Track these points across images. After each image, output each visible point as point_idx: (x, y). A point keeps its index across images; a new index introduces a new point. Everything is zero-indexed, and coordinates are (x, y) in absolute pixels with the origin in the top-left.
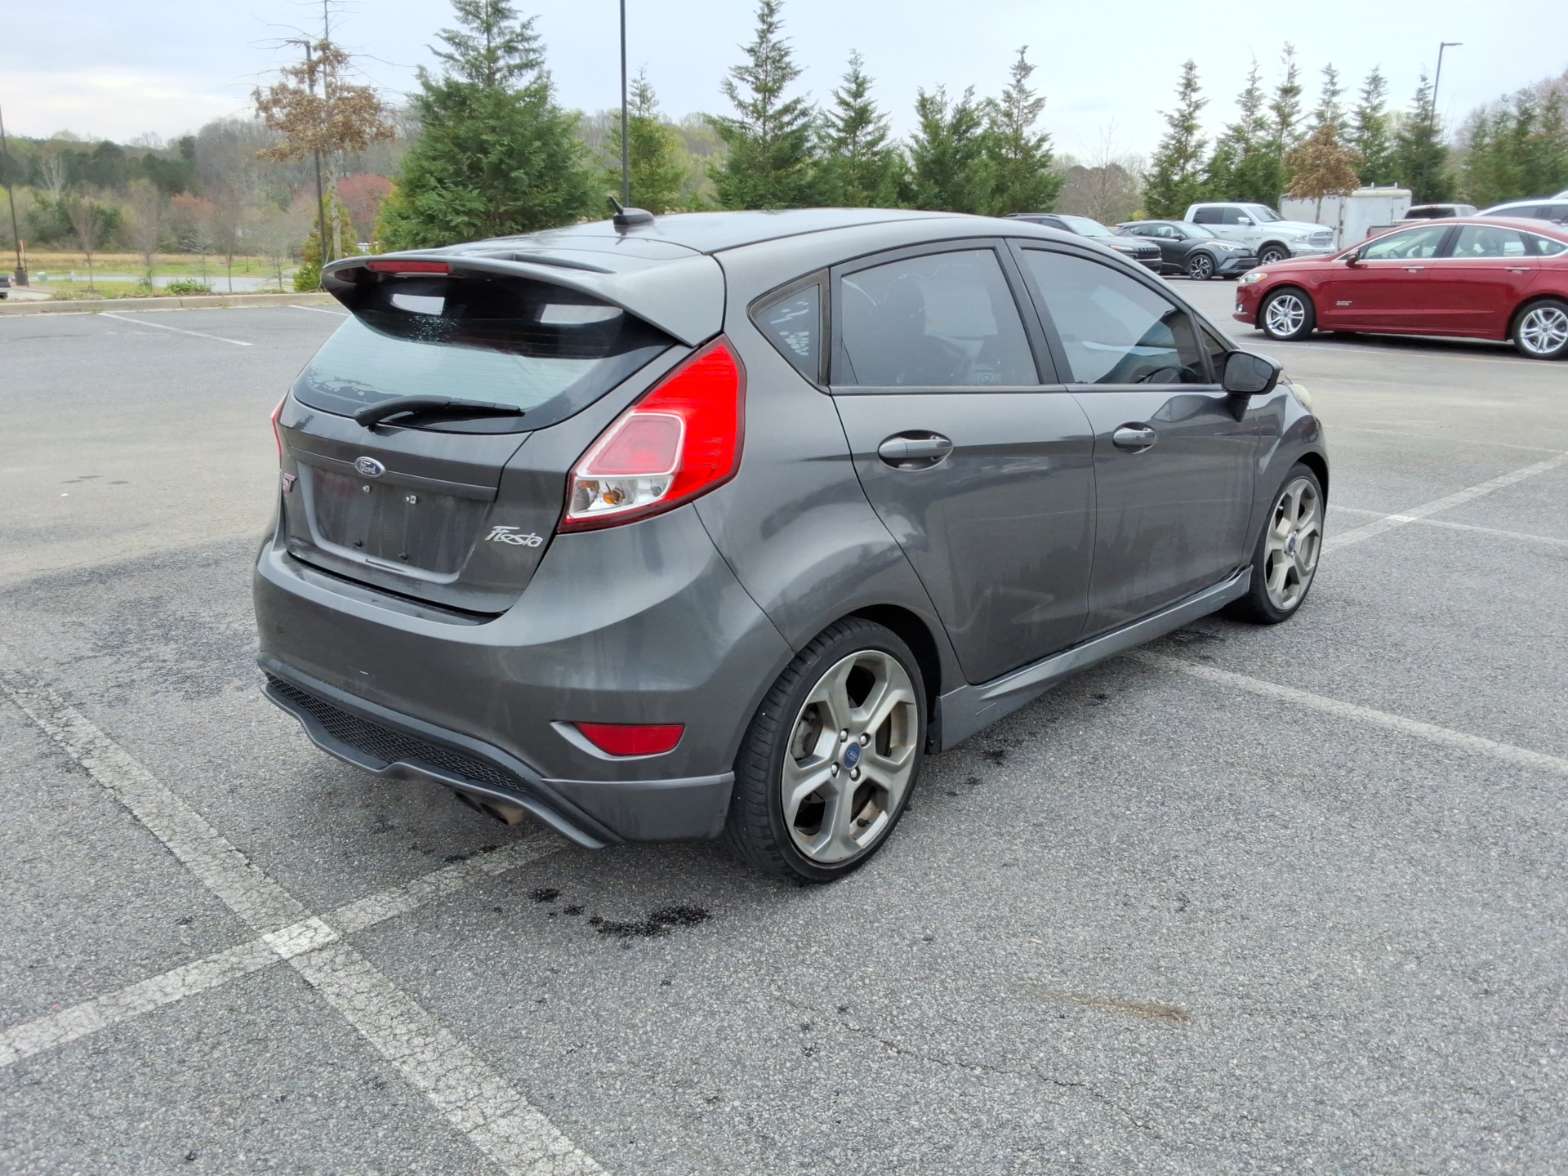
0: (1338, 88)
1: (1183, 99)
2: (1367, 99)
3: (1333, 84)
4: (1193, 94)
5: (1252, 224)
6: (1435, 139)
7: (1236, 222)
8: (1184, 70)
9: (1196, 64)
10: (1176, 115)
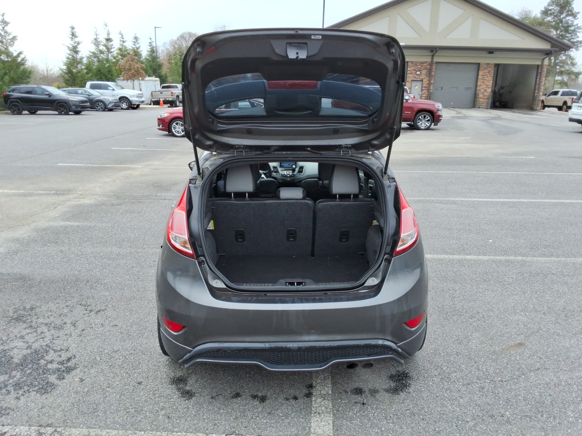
0: (125, 40)
1: (72, 40)
2: (134, 45)
3: (123, 38)
4: (75, 38)
5: (114, 90)
6: (158, 60)
7: (108, 89)
8: (71, 29)
9: (75, 27)
10: (71, 46)
